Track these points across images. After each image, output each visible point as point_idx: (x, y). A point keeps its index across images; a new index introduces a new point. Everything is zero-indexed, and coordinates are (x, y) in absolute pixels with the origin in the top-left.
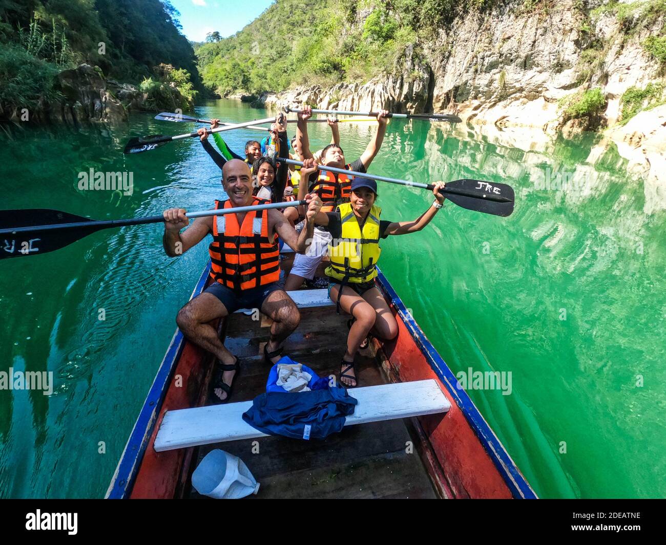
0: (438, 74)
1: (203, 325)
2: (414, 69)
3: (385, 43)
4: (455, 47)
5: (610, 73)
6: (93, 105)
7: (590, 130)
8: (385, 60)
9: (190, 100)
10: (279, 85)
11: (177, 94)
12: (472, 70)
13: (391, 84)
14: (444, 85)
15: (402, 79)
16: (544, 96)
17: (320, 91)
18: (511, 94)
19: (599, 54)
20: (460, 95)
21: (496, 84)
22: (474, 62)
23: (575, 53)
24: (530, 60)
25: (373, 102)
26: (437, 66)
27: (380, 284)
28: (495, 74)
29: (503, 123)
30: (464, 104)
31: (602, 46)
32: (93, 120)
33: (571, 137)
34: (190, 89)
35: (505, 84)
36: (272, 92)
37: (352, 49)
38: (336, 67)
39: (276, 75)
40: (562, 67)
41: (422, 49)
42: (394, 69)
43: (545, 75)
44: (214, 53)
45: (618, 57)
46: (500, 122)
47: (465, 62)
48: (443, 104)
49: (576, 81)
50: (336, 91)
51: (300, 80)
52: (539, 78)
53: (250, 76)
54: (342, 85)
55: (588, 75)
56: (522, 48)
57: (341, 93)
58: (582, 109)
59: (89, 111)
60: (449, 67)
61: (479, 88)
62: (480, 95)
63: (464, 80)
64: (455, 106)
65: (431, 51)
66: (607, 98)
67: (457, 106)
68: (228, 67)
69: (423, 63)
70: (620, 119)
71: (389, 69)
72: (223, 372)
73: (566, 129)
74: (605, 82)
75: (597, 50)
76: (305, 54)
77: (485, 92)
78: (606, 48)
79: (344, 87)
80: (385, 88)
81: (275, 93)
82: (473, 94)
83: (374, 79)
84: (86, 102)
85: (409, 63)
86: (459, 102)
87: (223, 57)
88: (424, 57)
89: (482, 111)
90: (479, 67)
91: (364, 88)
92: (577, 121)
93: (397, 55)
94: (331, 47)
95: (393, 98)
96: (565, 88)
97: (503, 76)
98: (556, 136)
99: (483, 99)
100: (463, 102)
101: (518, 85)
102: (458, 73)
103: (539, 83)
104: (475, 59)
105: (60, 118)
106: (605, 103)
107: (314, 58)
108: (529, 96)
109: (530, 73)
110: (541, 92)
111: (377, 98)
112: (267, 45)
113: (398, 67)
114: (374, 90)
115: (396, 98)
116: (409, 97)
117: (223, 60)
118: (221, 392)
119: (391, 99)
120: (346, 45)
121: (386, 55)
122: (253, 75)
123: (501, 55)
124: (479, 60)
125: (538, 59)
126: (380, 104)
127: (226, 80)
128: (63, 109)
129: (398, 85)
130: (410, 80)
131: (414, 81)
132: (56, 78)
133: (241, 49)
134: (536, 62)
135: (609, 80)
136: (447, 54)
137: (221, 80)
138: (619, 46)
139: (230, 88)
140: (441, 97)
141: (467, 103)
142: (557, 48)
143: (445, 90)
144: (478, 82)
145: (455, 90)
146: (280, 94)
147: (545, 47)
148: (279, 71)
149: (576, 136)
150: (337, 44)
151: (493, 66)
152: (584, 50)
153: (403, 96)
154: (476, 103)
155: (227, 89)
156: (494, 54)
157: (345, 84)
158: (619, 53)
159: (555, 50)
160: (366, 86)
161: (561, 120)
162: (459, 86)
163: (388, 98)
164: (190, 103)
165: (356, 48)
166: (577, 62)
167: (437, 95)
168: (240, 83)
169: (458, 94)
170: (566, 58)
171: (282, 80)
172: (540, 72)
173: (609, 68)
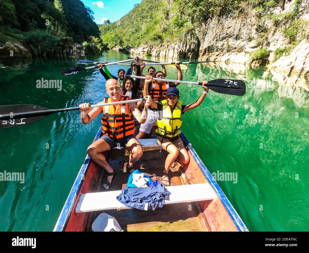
0: (201, 41)
1: (99, 154)
2: (191, 39)
3: (180, 28)
4: (208, 30)
5: (270, 42)
6: (70, 51)
7: (263, 65)
8: (180, 35)
9: (101, 50)
10: (135, 44)
11: (96, 48)
12: (215, 39)
13: (182, 45)
14: (204, 46)
15: (186, 43)
16: (244, 51)
17: (152, 47)
18: (232, 50)
19: (266, 35)
20: (210, 50)
21: (225, 46)
22: (216, 37)
23: (256, 34)
24: (239, 36)
25: (174, 52)
26: (201, 38)
27: (181, 137)
28: (224, 42)
29: (228, 62)
30: (212, 54)
31: (267, 31)
32: (70, 56)
33: (255, 68)
34: (101, 46)
35: (229, 46)
36: (133, 47)
37: (167, 30)
38: (160, 37)
39: (135, 40)
40: (251, 39)
41: (195, 31)
42: (183, 39)
43: (244, 43)
44: (107, 29)
45: (273, 36)
46: (227, 61)
47: (213, 37)
48: (203, 53)
49: (257, 45)
50: (159, 47)
51: (145, 43)
52: (243, 44)
53: (123, 40)
54: (162, 45)
55: (262, 43)
56: (235, 31)
57: (161, 48)
58: (259, 57)
59: (68, 53)
60: (206, 38)
61: (218, 47)
62: (219, 50)
63: (212, 44)
64: (208, 54)
65: (199, 32)
66: (269, 52)
67: (209, 54)
68: (113, 36)
69: (195, 36)
70: (274, 61)
71: (181, 39)
72: (107, 176)
73: (253, 64)
74: (268, 46)
75: (265, 33)
76: (148, 30)
77: (221, 49)
78: (268, 32)
79: (163, 46)
80: (179, 47)
81: (134, 48)
82: (216, 49)
83: (175, 43)
84: (68, 50)
85: (190, 37)
86: (210, 53)
87: (111, 31)
88: (196, 34)
89: (220, 56)
90: (218, 39)
91: (171, 46)
92: (257, 61)
93: (185, 33)
94: (158, 29)
95: (182, 51)
96: (252, 48)
97: (228, 42)
98: (249, 67)
99: (220, 52)
100: (212, 53)
101: (234, 46)
102: (209, 41)
103: (242, 45)
104: (216, 35)
105: (59, 56)
106: (269, 54)
107: (151, 33)
108: (238, 51)
109: (239, 41)
110: (243, 49)
111: (176, 51)
112: (131, 27)
113: (185, 38)
114: (175, 47)
115: (184, 51)
116: (189, 50)
117: (111, 33)
118: (106, 186)
119: (181, 51)
120: (164, 29)
121: (180, 33)
122: (124, 40)
123: (227, 34)
124: (218, 36)
125: (242, 36)
126: (177, 53)
127: (112, 41)
128: (60, 53)
129: (185, 46)
130: (190, 44)
131: (191, 44)
132: (58, 42)
133: (119, 28)
134: (241, 37)
135: (270, 45)
136: (205, 33)
137: (110, 41)
138: (273, 31)
139: (114, 45)
140: (203, 51)
141: (213, 53)
142: (249, 32)
143: (204, 48)
144: (218, 45)
145: (208, 48)
146: (136, 48)
147: (244, 31)
148: (136, 38)
149: (257, 67)
150: (161, 28)
151: (224, 38)
152: (260, 32)
153: (187, 50)
154: (217, 53)
155: (112, 45)
156: (224, 33)
157: (163, 44)
158: (273, 34)
159: (248, 33)
160: (171, 45)
161: (251, 61)
162: (210, 46)
163: (180, 51)
164: (100, 51)
165: (168, 30)
166: (257, 38)
167: (201, 50)
168: (118, 43)
169: (210, 49)
170: (253, 36)
171: (137, 42)
172: (243, 41)
173: (270, 40)
